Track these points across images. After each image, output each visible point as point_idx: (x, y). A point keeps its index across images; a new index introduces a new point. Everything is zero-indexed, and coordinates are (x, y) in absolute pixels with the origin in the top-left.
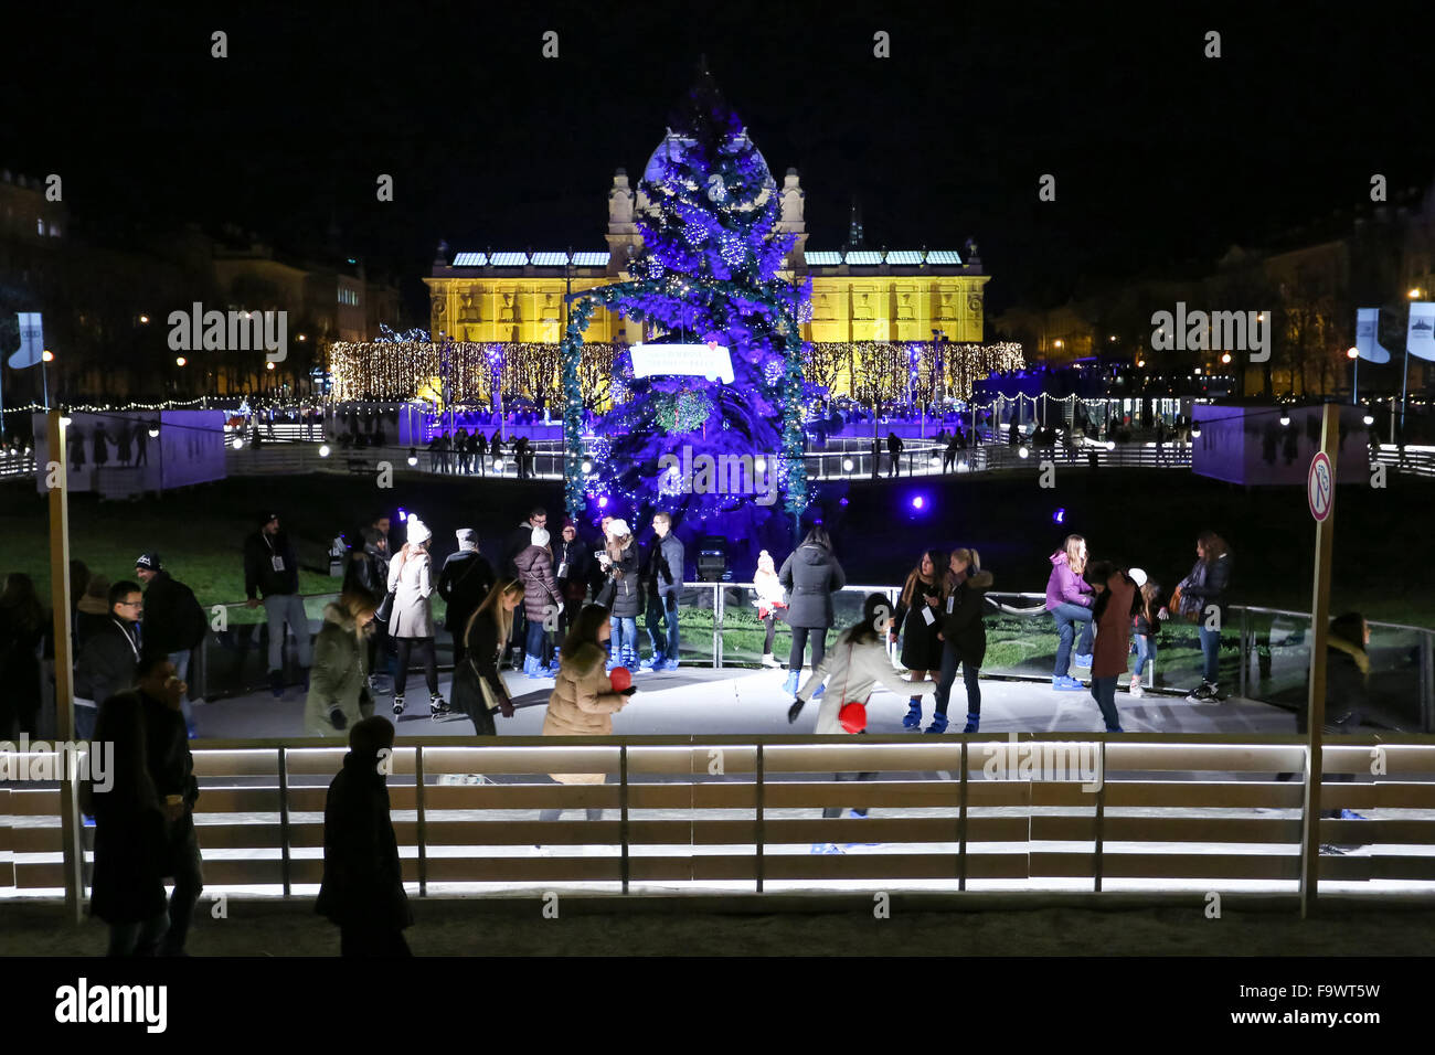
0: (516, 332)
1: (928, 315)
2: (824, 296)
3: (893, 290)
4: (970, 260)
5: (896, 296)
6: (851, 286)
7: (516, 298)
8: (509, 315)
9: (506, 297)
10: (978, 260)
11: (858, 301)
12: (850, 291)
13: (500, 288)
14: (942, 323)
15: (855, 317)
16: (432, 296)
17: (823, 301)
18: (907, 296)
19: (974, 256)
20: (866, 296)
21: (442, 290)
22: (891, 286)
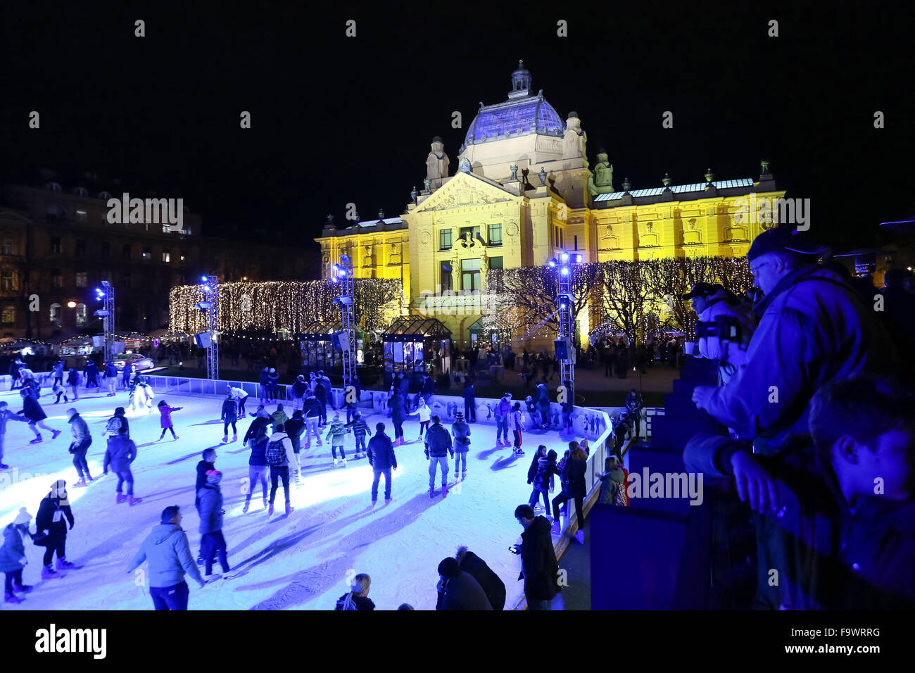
0: (373, 272)
1: (716, 238)
2: (610, 228)
3: (677, 216)
4: (761, 177)
5: (681, 223)
6: (634, 216)
7: (373, 249)
8: (369, 262)
9: (367, 248)
10: (770, 176)
11: (642, 229)
12: (635, 221)
13: (363, 242)
14: (733, 246)
15: (640, 245)
16: (322, 251)
17: (608, 232)
18: (693, 221)
19: (766, 173)
20: (650, 224)
21: (327, 247)
22: (675, 213)
